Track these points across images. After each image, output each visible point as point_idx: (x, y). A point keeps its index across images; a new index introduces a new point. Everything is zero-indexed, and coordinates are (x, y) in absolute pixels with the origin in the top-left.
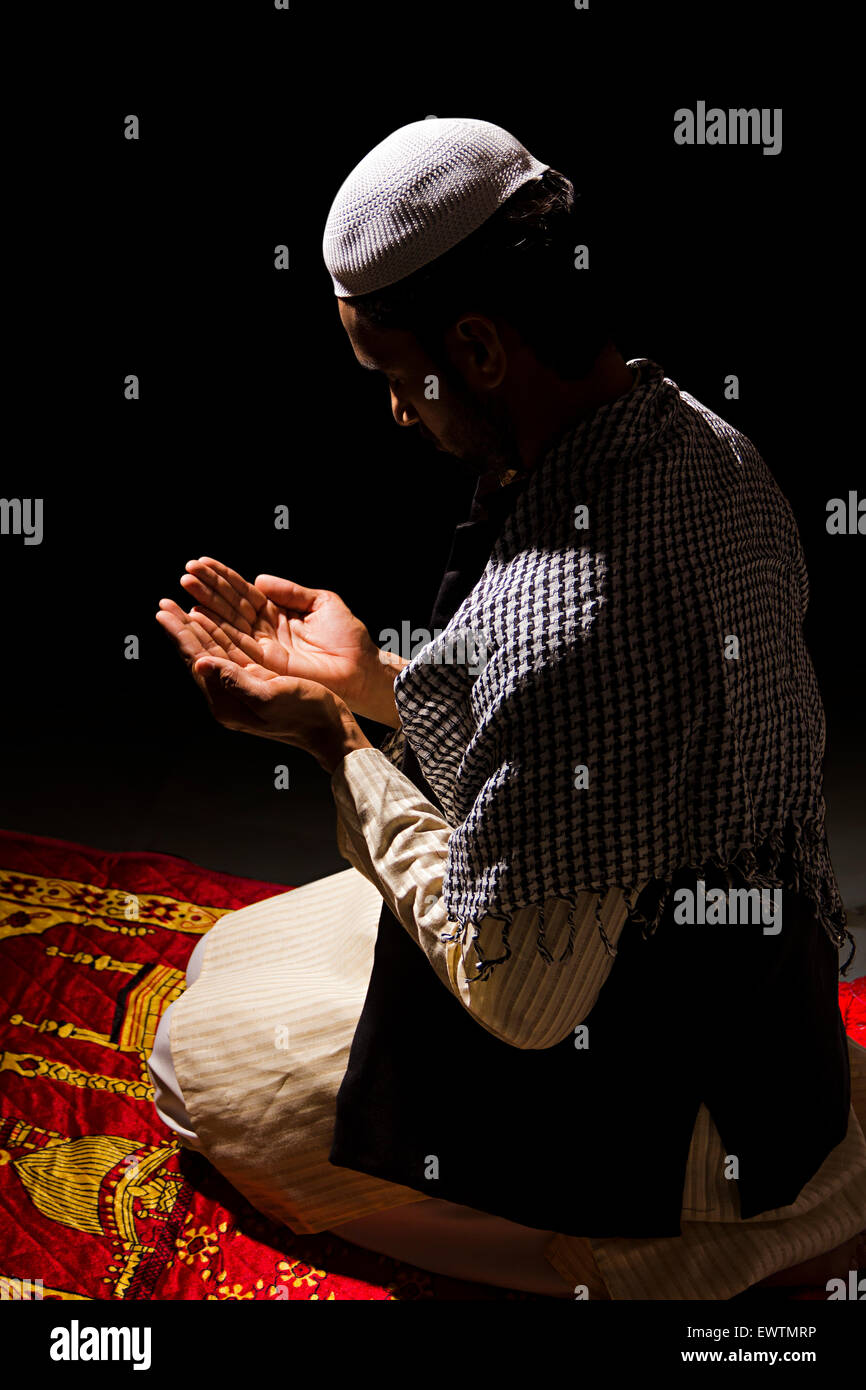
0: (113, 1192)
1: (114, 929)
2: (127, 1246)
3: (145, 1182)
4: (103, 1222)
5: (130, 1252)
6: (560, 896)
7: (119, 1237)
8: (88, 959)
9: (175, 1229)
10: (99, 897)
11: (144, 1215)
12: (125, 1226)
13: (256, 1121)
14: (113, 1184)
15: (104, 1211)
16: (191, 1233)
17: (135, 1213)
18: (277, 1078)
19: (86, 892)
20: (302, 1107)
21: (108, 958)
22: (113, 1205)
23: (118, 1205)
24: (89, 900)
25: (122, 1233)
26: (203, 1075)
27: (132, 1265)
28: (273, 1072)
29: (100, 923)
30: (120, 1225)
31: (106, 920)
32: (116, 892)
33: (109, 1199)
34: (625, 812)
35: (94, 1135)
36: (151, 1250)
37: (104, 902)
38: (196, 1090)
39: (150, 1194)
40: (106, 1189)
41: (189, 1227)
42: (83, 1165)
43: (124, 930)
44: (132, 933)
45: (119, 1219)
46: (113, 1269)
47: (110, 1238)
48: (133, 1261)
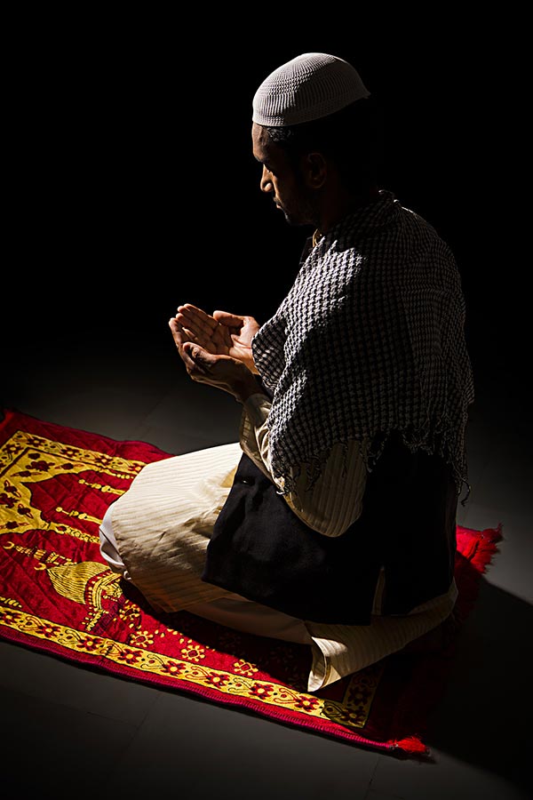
0: (93, 586)
1: (114, 475)
2: (96, 610)
3: (109, 584)
4: (86, 598)
5: (97, 612)
6: (340, 442)
7: (92, 605)
8: (99, 487)
9: (120, 605)
10: (109, 460)
11: (106, 597)
12: (96, 601)
13: (149, 554)
14: (93, 582)
15: (87, 594)
16: (128, 608)
17: (102, 597)
18: (160, 534)
19: (103, 457)
20: (171, 548)
21: (109, 487)
22: (92, 592)
23: (94, 592)
24: (104, 461)
25: (94, 604)
26: (124, 532)
27: (97, 618)
28: (157, 531)
29: (107, 472)
30: (94, 600)
31: (110, 470)
32: (118, 458)
33: (90, 588)
34: (368, 399)
35: (87, 561)
36: (107, 613)
37: (111, 462)
38: (122, 540)
39: (111, 590)
40: (89, 584)
41: (127, 605)
42: (80, 574)
43: (119, 476)
44: (123, 477)
45: (94, 598)
46: (87, 619)
47: (88, 605)
48: (98, 616)
